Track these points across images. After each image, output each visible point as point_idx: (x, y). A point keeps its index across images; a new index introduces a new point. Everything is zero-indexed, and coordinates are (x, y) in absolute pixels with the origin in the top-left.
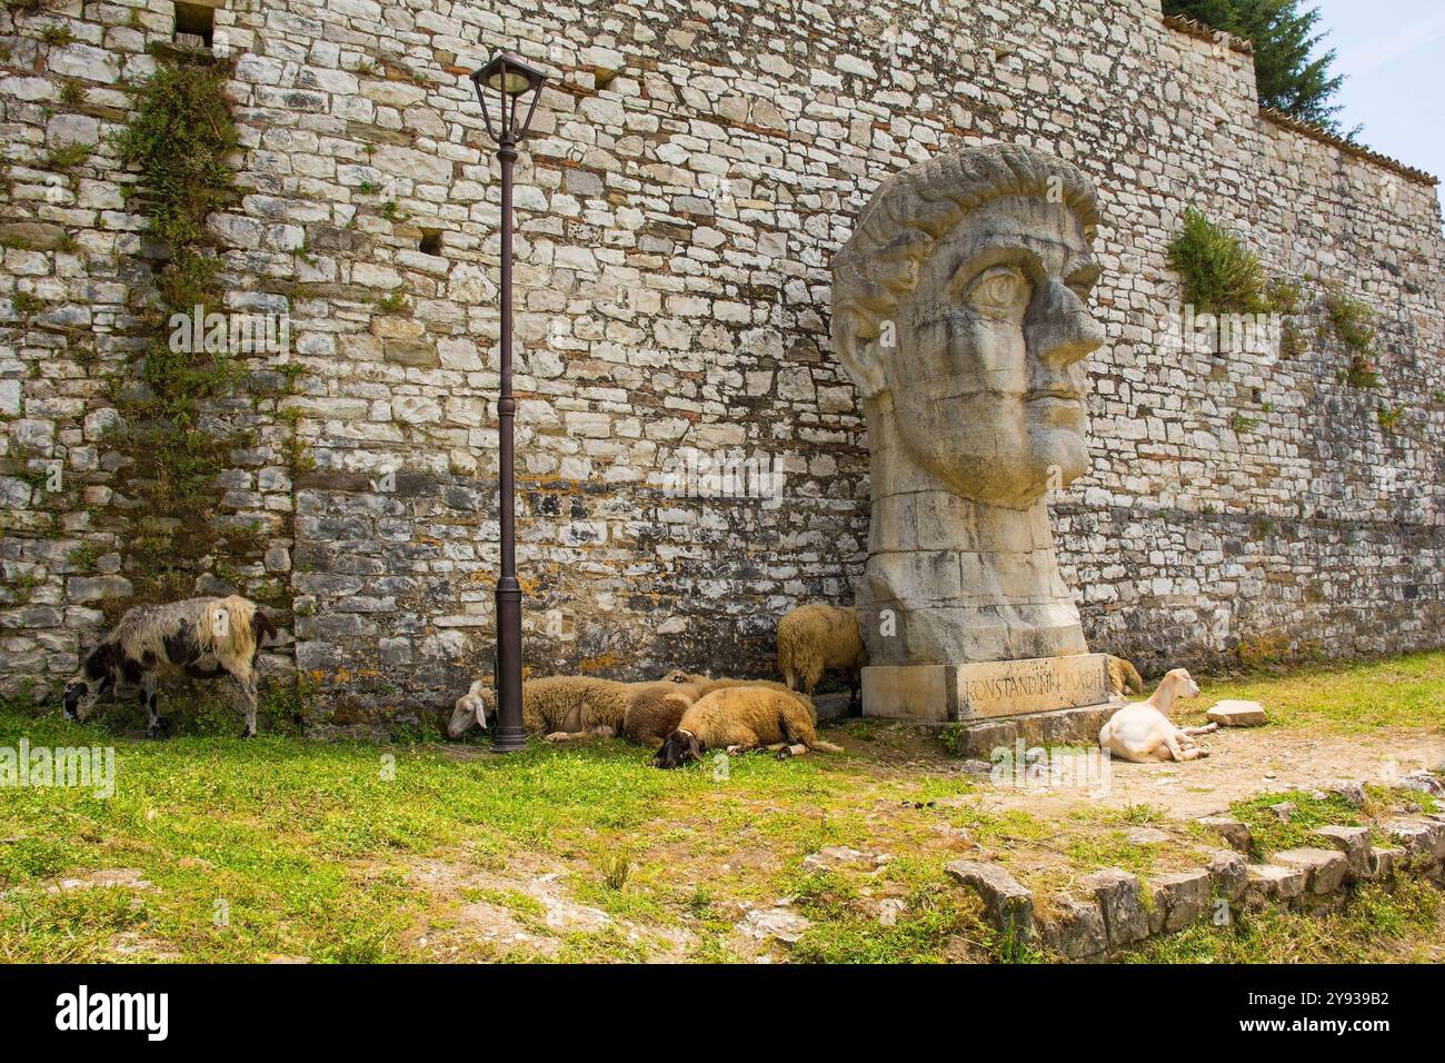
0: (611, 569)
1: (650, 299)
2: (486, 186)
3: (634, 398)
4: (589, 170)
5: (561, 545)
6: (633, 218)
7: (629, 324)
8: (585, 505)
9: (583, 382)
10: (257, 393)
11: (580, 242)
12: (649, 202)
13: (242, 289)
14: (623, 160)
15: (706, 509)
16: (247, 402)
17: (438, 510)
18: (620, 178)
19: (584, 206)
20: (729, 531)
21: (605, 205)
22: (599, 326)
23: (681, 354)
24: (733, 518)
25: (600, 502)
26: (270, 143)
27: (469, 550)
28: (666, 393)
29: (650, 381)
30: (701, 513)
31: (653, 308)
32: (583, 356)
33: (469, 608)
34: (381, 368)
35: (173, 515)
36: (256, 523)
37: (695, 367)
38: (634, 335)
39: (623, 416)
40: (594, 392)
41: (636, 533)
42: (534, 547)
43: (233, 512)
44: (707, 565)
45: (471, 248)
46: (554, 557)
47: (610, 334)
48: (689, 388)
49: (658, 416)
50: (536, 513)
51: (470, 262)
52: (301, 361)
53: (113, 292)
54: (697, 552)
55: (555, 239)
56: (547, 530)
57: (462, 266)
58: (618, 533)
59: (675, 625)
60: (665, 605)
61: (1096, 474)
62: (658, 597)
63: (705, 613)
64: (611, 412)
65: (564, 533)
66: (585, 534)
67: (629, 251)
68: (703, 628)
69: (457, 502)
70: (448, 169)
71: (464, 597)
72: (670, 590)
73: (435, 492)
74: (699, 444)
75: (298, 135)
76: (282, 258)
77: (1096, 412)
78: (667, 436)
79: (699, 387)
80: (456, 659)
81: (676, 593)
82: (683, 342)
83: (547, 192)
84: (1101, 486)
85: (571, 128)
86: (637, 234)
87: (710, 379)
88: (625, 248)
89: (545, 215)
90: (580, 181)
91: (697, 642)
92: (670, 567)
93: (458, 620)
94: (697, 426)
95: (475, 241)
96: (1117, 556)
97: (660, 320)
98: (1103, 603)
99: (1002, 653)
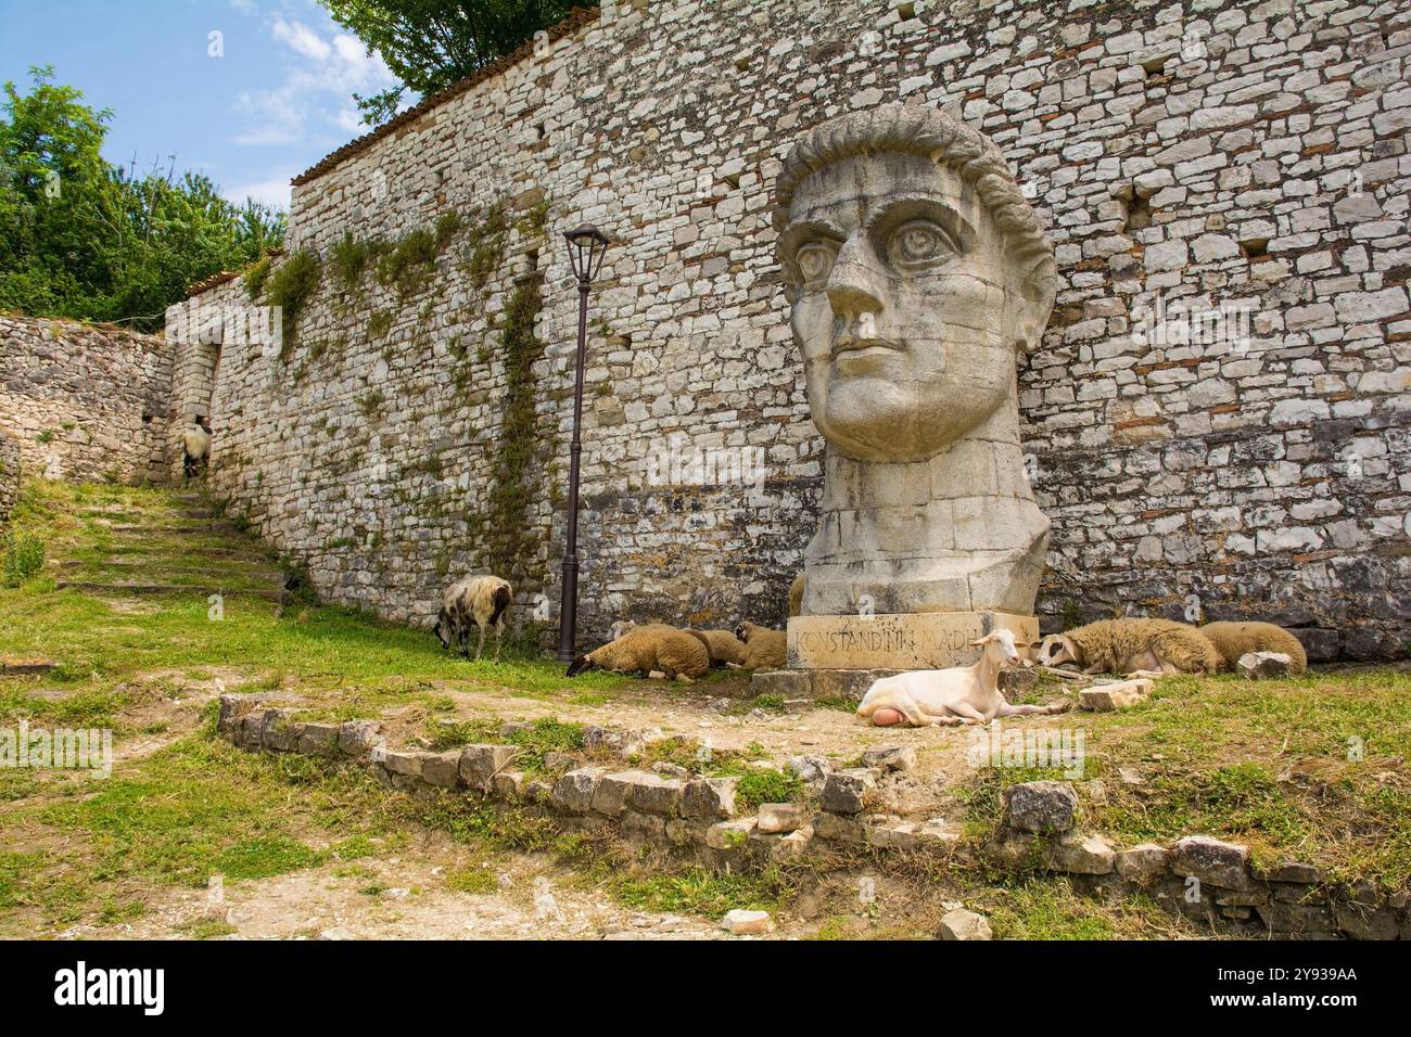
0: (713, 547)
1: (755, 336)
2: (655, 294)
3: (742, 415)
4: (720, 254)
5: (684, 532)
6: (745, 278)
7: (739, 360)
8: (699, 502)
9: (708, 411)
10: (544, 460)
11: (710, 311)
12: (759, 261)
13: (541, 401)
14: (741, 237)
15: (786, 493)
16: (539, 465)
17: (617, 515)
18: (739, 252)
19: (715, 283)
20: (803, 509)
21: (728, 276)
22: (718, 369)
23: (777, 372)
24: (806, 498)
25: (710, 497)
26: (556, 314)
27: (630, 540)
28: (765, 405)
29: (753, 399)
30: (782, 495)
31: (757, 343)
32: (707, 393)
33: (626, 578)
34: (597, 431)
35: (507, 532)
36: (537, 533)
37: (787, 379)
38: (744, 366)
39: (732, 430)
40: (714, 417)
41: (732, 518)
42: (666, 535)
43: (528, 528)
44: (783, 538)
45: (646, 339)
46: (679, 541)
47: (726, 372)
48: (782, 397)
49: (758, 425)
50: (670, 511)
51: (644, 349)
52: (559, 436)
53: (498, 418)
54: (777, 529)
55: (694, 315)
56: (675, 522)
57: (640, 353)
58: (721, 520)
59: (756, 588)
60: (749, 572)
62: (745, 566)
63: (780, 578)
64: (725, 429)
65: (687, 523)
66: (698, 522)
67: (743, 304)
68: (776, 590)
69: (627, 509)
70: (633, 292)
71: (624, 571)
72: (753, 561)
73: (616, 505)
74: (788, 441)
75: (566, 304)
76: (556, 378)
78: (765, 439)
79: (789, 394)
80: (618, 612)
81: (759, 562)
82: (779, 362)
83: (691, 283)
84: (1304, 397)
85: (709, 230)
86: (749, 290)
87: (798, 386)
88: (740, 303)
89: (688, 300)
90: (711, 266)
91: (772, 601)
92: (754, 541)
93: (619, 586)
94: (787, 427)
95: (647, 334)
96: (1322, 487)
97: (763, 350)
98: (1293, 552)
99: (845, 607)
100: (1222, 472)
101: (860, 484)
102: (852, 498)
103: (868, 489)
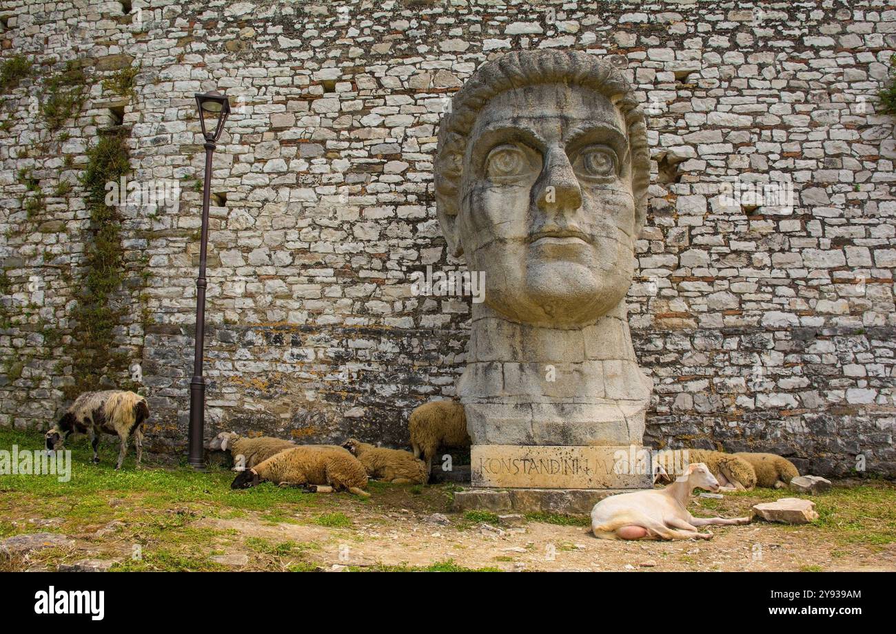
0: (314, 377)
1: (351, 212)
2: (251, 164)
3: (338, 273)
4: (315, 142)
5: (284, 362)
6: (341, 165)
7: (336, 229)
8: (300, 338)
9: (305, 266)
10: (132, 288)
11: (306, 185)
12: (354, 153)
13: (128, 238)
14: (338, 131)
15: (384, 339)
16: (127, 292)
17: (214, 343)
18: (335, 142)
19: (311, 164)
20: (400, 353)
21: (324, 160)
22: (316, 233)
23: (372, 243)
24: (403, 345)
25: (309, 336)
26: (144, 165)
27: (229, 365)
28: (361, 268)
29: (350, 262)
30: (380, 342)
31: (354, 216)
32: (304, 251)
33: (227, 396)
34: (190, 270)
35: (93, 348)
36: (127, 351)
37: (382, 249)
38: (340, 235)
39: (330, 284)
40: (311, 272)
41: (332, 355)
42: (267, 363)
43: (117, 346)
44: (382, 375)
45: (241, 200)
46: (279, 369)
47: (323, 236)
48: (377, 263)
49: (354, 283)
50: (270, 344)
51: (240, 208)
52: (151, 270)
53: (78, 247)
54: (375, 366)
55: (291, 186)
56: (276, 353)
57: (236, 210)
58: (321, 355)
59: (358, 412)
60: (350, 399)
61: (776, 300)
62: (346, 394)
63: (378, 405)
64: (322, 283)
65: (286, 356)
66: (299, 356)
67: (339, 185)
68: (377, 415)
69: (225, 338)
70: (230, 159)
71: (224, 390)
72: (354, 390)
73: (213, 334)
74: (383, 298)
75: (156, 158)
76: (146, 220)
77: (777, 248)
78: (361, 295)
79: (384, 262)
80: (218, 424)
81: (359, 392)
82: (374, 235)
83: (287, 160)
84: (783, 310)
85: (305, 120)
86: (345, 174)
87: (392, 257)
88: (336, 184)
89: (285, 173)
90: (307, 150)
91: (372, 423)
92: (355, 376)
93: (220, 402)
94: (382, 287)
95: (243, 195)
96: (798, 369)
97: (358, 224)
98: (779, 409)
99: (524, 439)
100: (733, 354)
101: (522, 342)
102: (515, 353)
103: (530, 347)
